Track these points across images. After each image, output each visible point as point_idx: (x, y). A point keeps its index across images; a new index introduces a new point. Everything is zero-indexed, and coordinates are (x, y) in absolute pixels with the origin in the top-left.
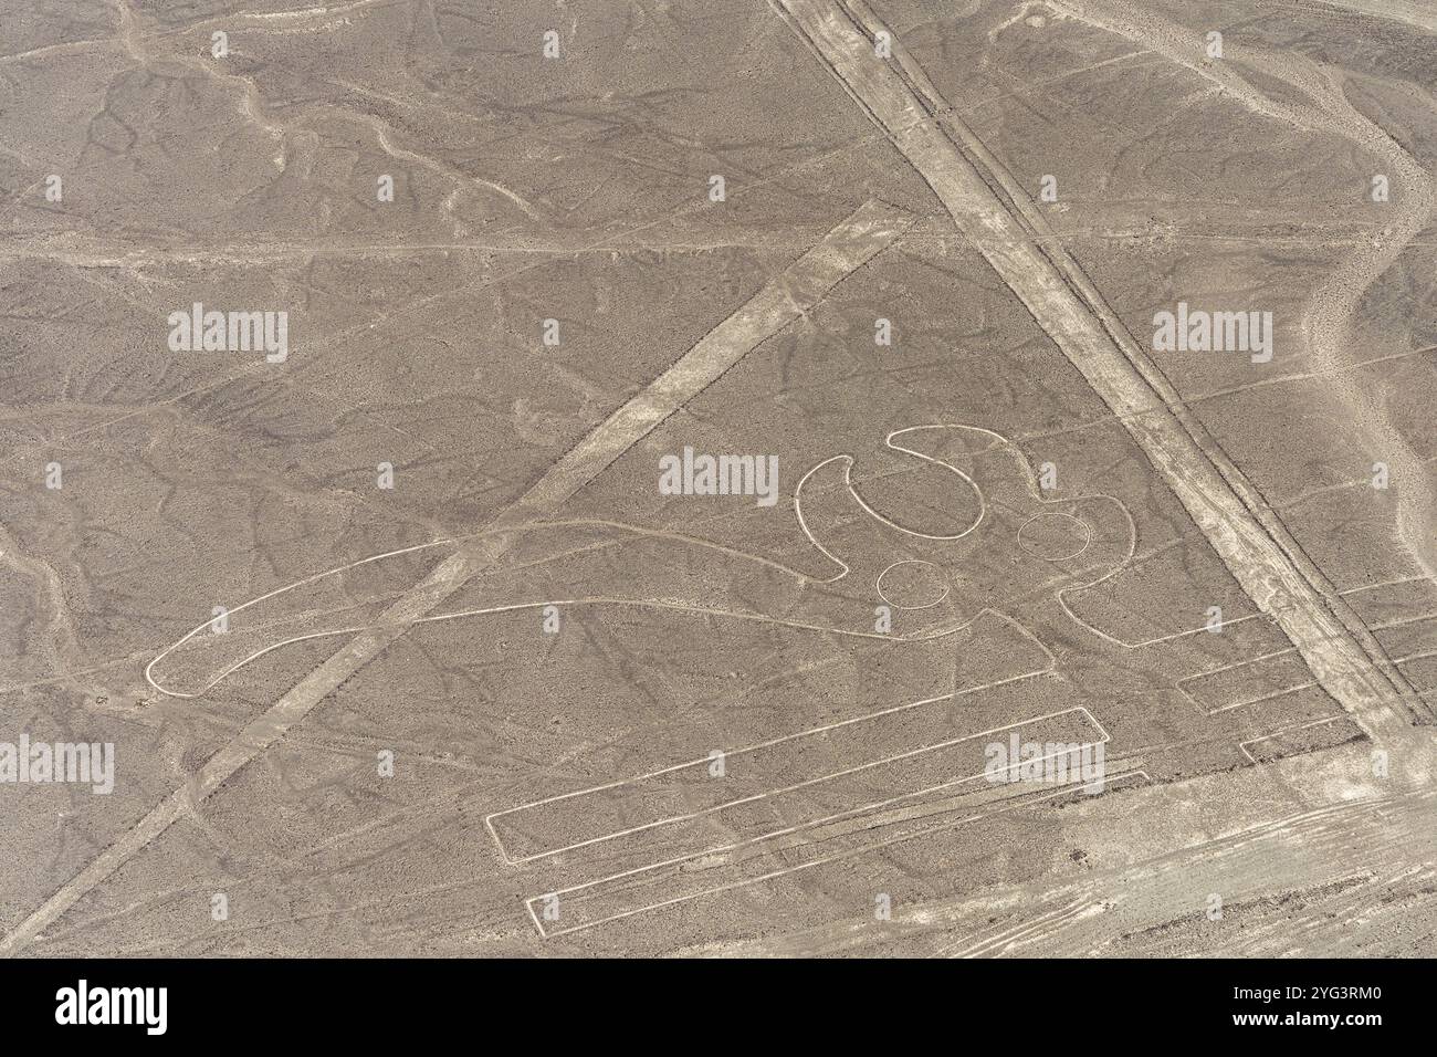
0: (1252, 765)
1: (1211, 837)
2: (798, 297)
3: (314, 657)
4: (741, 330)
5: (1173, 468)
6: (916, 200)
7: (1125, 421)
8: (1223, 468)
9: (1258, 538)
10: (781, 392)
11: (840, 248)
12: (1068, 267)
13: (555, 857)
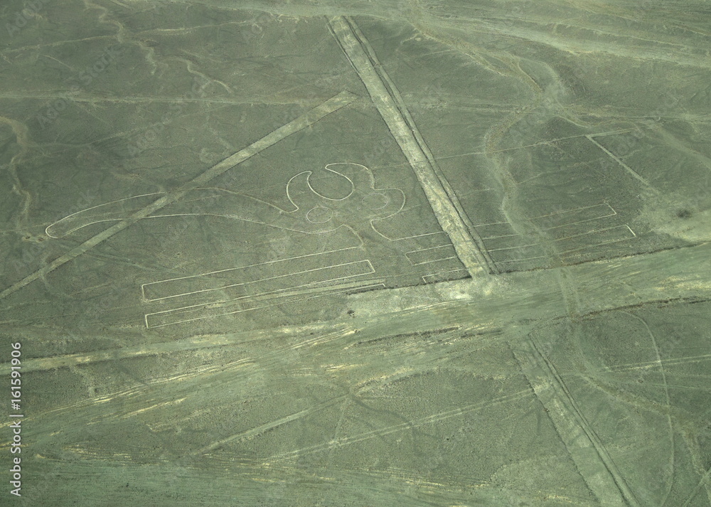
0: (425, 284)
1: (402, 309)
2: (310, 120)
3: (104, 227)
4: (287, 129)
5: (425, 181)
6: (361, 91)
7: (412, 164)
8: (443, 181)
9: (449, 206)
10: (295, 150)
11: (329, 105)
12: (406, 114)
13: (161, 300)
